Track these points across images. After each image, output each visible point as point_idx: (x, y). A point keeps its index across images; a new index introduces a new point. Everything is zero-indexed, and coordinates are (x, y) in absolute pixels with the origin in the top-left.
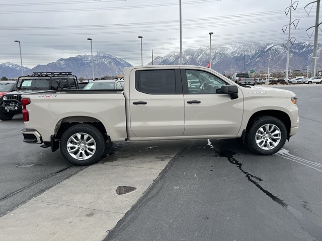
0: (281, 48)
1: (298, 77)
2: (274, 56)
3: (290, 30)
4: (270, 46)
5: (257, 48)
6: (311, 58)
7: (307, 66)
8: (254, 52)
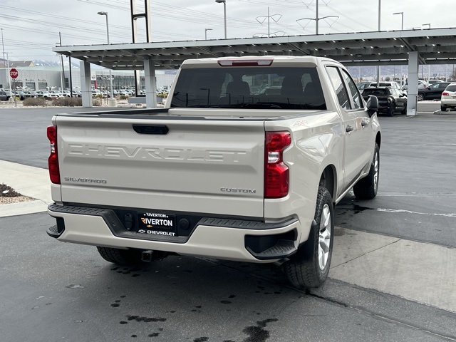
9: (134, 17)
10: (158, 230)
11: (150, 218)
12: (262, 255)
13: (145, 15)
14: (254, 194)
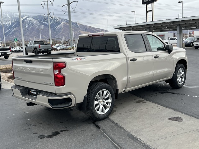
0: (33, 20)
1: (58, 45)
2: (29, 26)
3: (48, 6)
4: (24, 18)
5: (13, 19)
6: (57, 29)
7: (56, 35)
8: (10, 22)
9: (147, 12)
10: (34, 96)
11: (32, 91)
12: (53, 106)
13: (152, 11)
14: (52, 85)
